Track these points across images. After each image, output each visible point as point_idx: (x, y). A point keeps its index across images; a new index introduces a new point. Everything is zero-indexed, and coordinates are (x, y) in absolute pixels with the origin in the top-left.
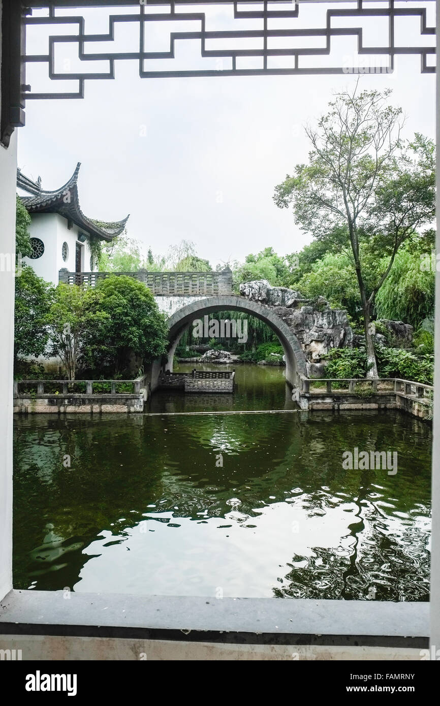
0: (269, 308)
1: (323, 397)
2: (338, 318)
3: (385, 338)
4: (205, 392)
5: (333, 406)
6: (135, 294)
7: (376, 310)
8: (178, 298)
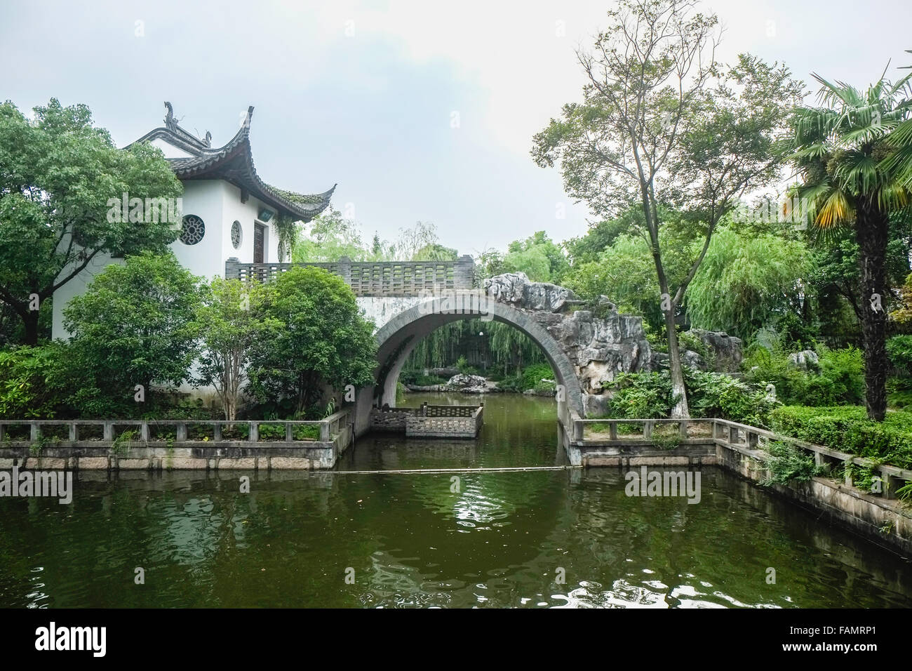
0: (527, 314)
1: (605, 447)
2: (628, 328)
3: (699, 358)
4: (435, 437)
5: (620, 461)
6: (326, 293)
7: (688, 315)
8: (395, 299)
